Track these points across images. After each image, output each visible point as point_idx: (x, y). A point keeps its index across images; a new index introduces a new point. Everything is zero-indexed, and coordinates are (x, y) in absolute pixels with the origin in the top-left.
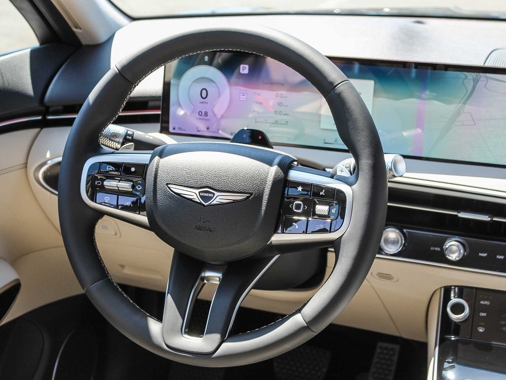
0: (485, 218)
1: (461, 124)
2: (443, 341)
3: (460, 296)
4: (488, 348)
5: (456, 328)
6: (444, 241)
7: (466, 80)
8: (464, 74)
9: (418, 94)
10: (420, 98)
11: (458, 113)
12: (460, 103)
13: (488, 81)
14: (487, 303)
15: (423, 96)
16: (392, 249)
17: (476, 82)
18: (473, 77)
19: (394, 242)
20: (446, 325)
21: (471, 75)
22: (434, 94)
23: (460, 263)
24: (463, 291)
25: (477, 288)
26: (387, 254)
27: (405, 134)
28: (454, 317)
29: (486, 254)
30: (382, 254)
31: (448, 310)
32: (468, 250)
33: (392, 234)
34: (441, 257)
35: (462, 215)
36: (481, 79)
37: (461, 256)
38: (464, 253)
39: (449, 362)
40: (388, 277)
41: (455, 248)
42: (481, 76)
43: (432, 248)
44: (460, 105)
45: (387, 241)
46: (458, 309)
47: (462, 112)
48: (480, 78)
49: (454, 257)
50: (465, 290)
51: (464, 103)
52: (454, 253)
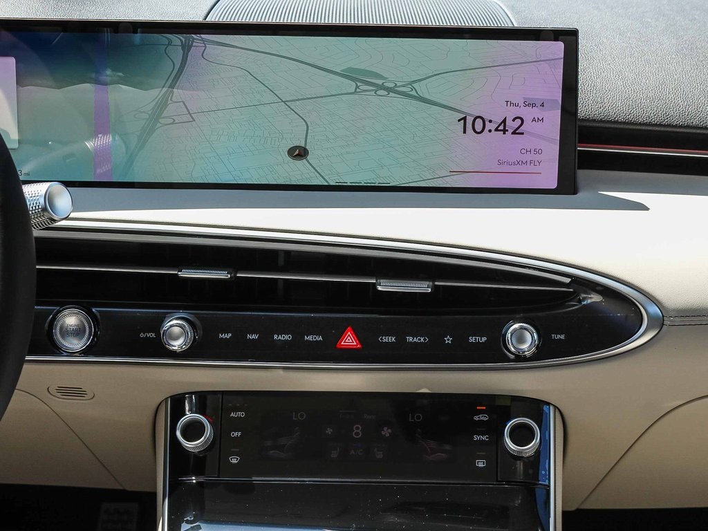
0: (222, 275)
1: (171, 121)
2: (175, 487)
3: (201, 409)
4: (249, 488)
5: (197, 463)
6: (161, 320)
7: (170, 46)
8: (168, 38)
9: (93, 75)
10: (97, 82)
11: (162, 105)
12: (163, 87)
13: (206, 47)
14: (241, 414)
15: (103, 78)
16: (76, 344)
17: (186, 48)
18: (181, 40)
19: (78, 332)
20: (180, 461)
21: (177, 39)
22: (121, 74)
23: (190, 353)
24: (204, 400)
25: (223, 393)
26: (72, 354)
27: (90, 145)
28: (189, 445)
29: (230, 335)
30: (60, 355)
31: (178, 434)
32: (200, 332)
33: (71, 319)
34: (157, 349)
35: (186, 274)
36: (194, 44)
37: (189, 343)
38: (195, 337)
39: (188, 522)
40: (74, 392)
41: (177, 330)
42: (194, 39)
43: (142, 335)
44: (165, 89)
45: (65, 332)
46: (193, 431)
47: (169, 102)
48: (193, 42)
49: (177, 345)
50: (209, 397)
51: (172, 86)
52: (176, 338)
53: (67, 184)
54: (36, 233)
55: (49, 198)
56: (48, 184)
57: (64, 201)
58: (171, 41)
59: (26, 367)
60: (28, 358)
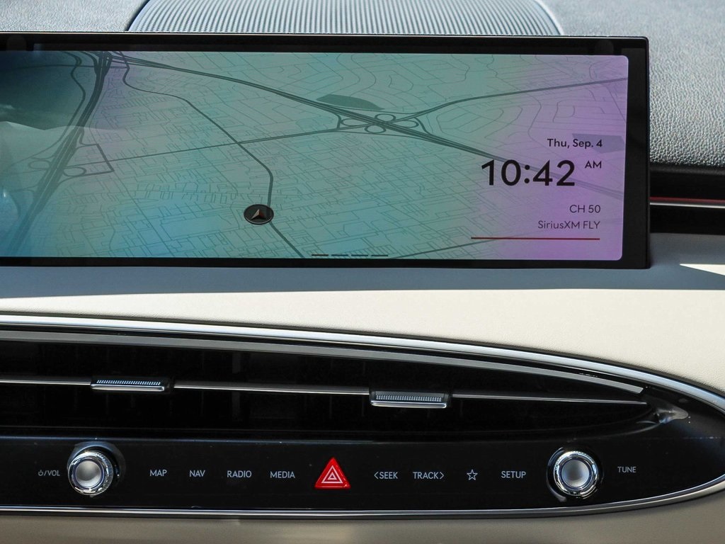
0: (153, 387)
1: (82, 171)
6: (69, 451)
7: (78, 69)
8: (76, 57)
11: (69, 148)
12: (69, 125)
13: (128, 68)
17: (101, 70)
18: (95, 60)
21: (88, 58)
22: (10, 107)
23: (112, 497)
29: (165, 472)
32: (123, 468)
34: (61, 493)
35: (103, 386)
36: (113, 64)
37: (108, 483)
38: (115, 475)
41: (90, 466)
42: (112, 57)
43: (41, 474)
44: (72, 128)
47: (78, 145)
48: (110, 61)
49: (90, 486)
51: (82, 123)
52: (89, 478)
58: (78, 60)
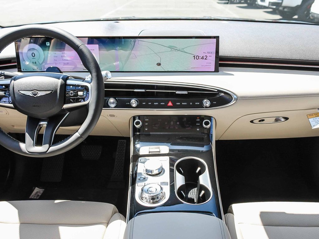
0: (143, 91)
1: (132, 58)
2: (134, 135)
3: (139, 119)
4: (150, 135)
5: (139, 130)
6: (130, 100)
7: (131, 42)
9: (115, 48)
10: (116, 50)
11: (130, 54)
13: (139, 42)
14: (148, 120)
15: (117, 49)
16: (113, 106)
17: (135, 42)
19: (113, 103)
20: (135, 130)
21: (132, 40)
22: (121, 48)
23: (137, 107)
24: (140, 117)
25: (144, 115)
26: (112, 108)
27: (114, 64)
28: (137, 126)
29: (145, 103)
30: (110, 108)
31: (135, 124)
32: (139, 103)
33: (112, 100)
34: (130, 106)
35: (135, 90)
37: (137, 105)
39: (137, 142)
40: (113, 116)
41: (134, 102)
42: (136, 40)
43: (127, 104)
44: (130, 51)
45: (111, 103)
46: (138, 123)
49: (134, 105)
50: (141, 116)
51: (132, 50)
52: (134, 104)
53: (111, 72)
54: (104, 82)
55: (107, 74)
56: (106, 71)
57: (110, 75)
58: (131, 40)
59: (103, 110)
60: (103, 109)
